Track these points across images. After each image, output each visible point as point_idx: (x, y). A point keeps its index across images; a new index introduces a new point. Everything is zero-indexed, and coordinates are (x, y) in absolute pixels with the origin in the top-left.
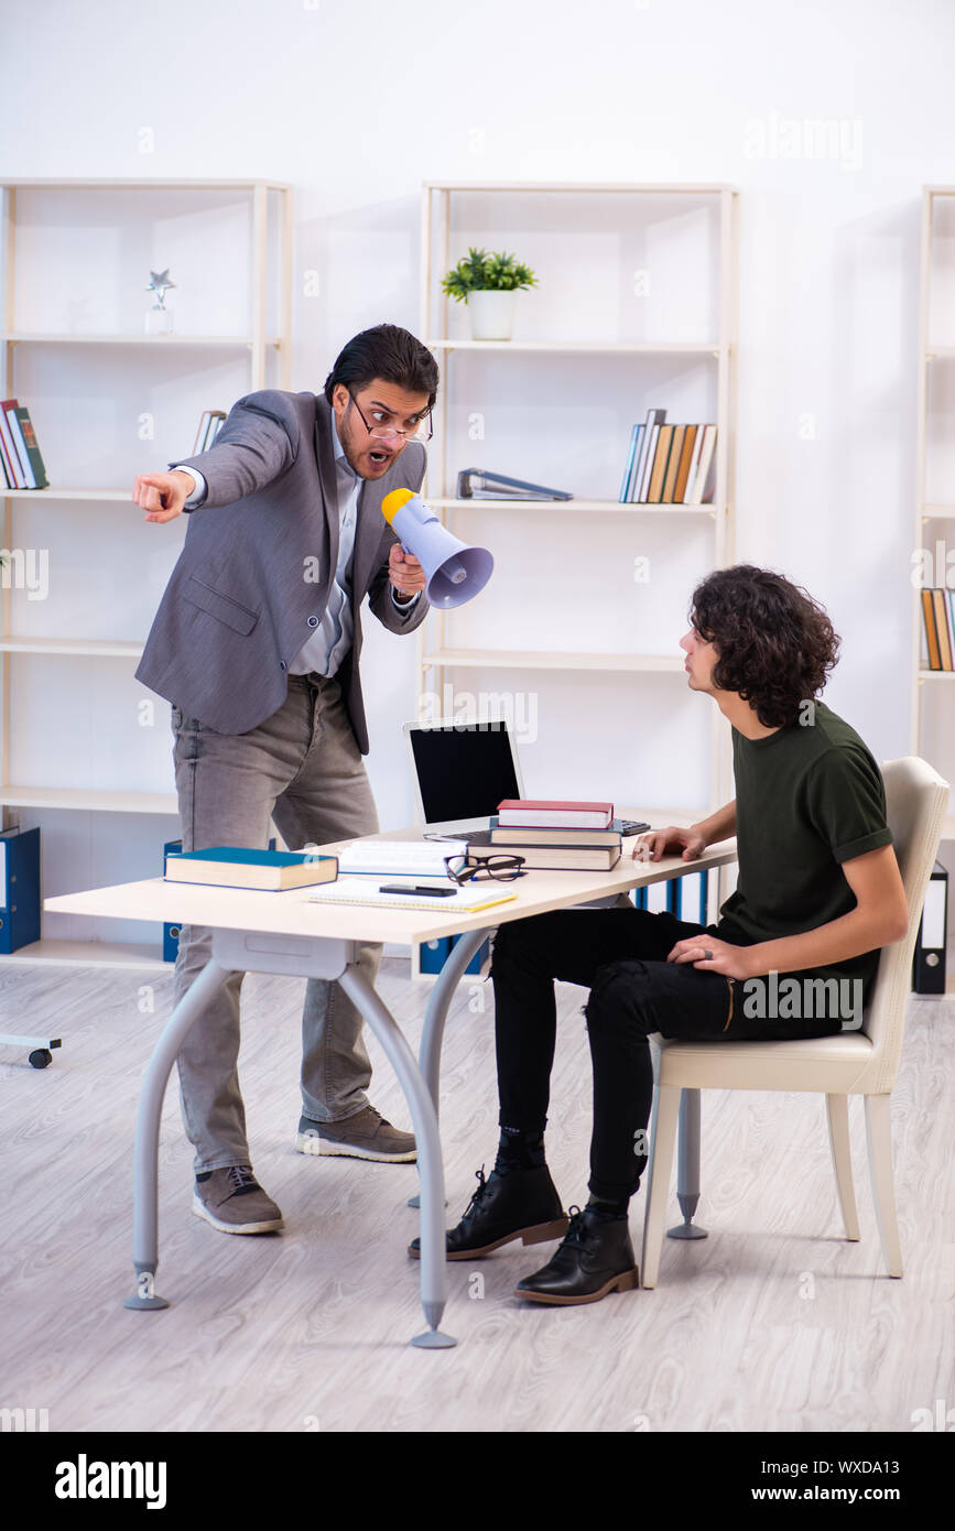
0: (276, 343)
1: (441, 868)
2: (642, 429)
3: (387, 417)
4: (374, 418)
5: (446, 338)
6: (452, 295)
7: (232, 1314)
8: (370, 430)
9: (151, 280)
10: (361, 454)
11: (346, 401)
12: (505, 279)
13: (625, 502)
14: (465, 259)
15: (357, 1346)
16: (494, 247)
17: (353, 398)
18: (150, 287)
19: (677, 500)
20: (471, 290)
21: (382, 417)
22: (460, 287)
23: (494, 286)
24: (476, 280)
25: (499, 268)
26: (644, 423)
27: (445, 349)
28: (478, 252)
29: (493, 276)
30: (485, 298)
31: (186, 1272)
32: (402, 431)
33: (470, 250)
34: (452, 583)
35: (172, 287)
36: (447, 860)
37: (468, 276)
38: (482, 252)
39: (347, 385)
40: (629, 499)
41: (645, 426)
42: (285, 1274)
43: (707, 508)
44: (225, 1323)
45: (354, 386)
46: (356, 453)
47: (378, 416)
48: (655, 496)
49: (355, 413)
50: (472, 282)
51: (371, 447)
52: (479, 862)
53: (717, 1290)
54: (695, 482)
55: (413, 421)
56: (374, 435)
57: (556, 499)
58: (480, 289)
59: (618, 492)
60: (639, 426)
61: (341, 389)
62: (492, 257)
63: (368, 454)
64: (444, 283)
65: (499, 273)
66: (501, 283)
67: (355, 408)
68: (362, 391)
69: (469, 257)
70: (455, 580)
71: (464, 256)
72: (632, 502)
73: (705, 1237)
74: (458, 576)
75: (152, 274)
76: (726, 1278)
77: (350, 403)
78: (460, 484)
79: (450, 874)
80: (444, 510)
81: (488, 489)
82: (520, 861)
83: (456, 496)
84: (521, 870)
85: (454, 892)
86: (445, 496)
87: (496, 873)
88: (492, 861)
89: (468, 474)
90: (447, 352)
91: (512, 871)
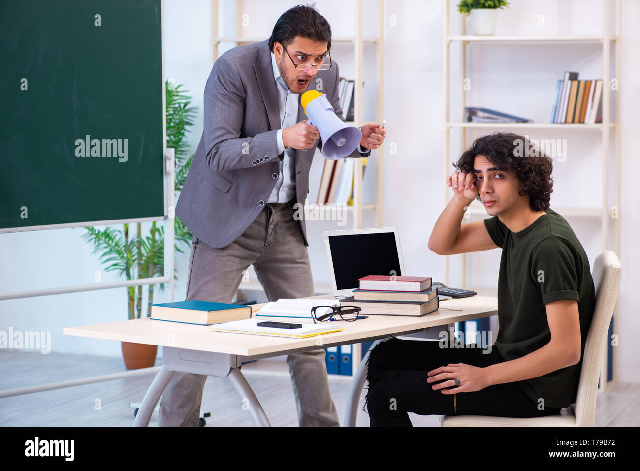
0: (375, 40)
1: (308, 313)
2: (562, 83)
3: (305, 57)
4: (298, 59)
5: (464, 34)
6: (463, 12)
8: (296, 66)
10: (293, 81)
11: (281, 51)
12: (489, 3)
13: (553, 122)
17: (285, 49)
19: (582, 121)
20: (471, 9)
21: (302, 58)
22: (466, 8)
23: (484, 7)
24: (474, 4)
26: (562, 79)
27: (463, 42)
29: (483, 2)
30: (479, 13)
32: (314, 65)
34: (337, 146)
36: (314, 309)
37: (470, 1)
39: (281, 42)
40: (556, 121)
41: (563, 81)
43: (598, 125)
45: (284, 42)
46: (290, 79)
47: (299, 57)
48: (570, 119)
49: (287, 57)
50: (472, 5)
51: (298, 77)
52: (334, 310)
54: (591, 112)
55: (320, 58)
56: (298, 69)
58: (477, 8)
59: (550, 116)
60: (560, 81)
61: (277, 45)
63: (297, 81)
64: (457, 6)
66: (487, 5)
67: (286, 55)
68: (290, 45)
70: (339, 144)
72: (557, 123)
74: (340, 142)
77: (283, 51)
78: (468, 115)
79: (310, 317)
80: (464, 129)
81: (484, 117)
82: (358, 309)
83: (466, 120)
84: (359, 316)
85: (300, 326)
86: (464, 121)
87: (345, 317)
88: (343, 309)
89: (473, 110)
90: (465, 43)
91: (353, 316)
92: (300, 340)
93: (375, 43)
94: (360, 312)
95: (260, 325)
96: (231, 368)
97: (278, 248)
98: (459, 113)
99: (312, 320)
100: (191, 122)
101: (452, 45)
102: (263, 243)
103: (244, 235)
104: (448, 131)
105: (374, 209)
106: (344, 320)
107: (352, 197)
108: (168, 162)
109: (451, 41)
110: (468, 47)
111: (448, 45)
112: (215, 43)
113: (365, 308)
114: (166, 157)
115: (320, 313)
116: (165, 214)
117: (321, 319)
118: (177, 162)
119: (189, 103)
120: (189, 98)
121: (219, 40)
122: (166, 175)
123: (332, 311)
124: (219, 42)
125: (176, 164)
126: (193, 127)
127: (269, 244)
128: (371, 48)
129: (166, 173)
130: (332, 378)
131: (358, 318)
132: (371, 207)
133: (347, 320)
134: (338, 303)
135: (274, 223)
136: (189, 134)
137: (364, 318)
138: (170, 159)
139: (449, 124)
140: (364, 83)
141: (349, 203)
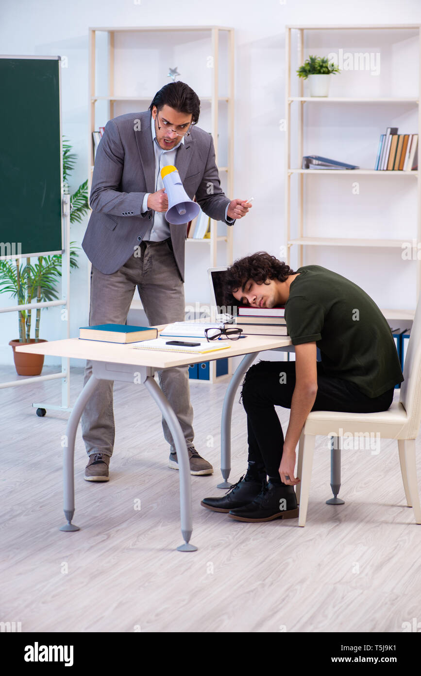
0: (227, 99)
1: (203, 333)
2: (385, 137)
5: (302, 96)
6: (302, 77)
7: (104, 535)
9: (169, 71)
11: (156, 114)
12: (324, 69)
13: (377, 170)
14: (307, 60)
15: (152, 550)
16: (319, 55)
18: (169, 75)
19: (401, 168)
20: (309, 74)
21: (167, 123)
22: (304, 73)
23: (320, 73)
24: (311, 70)
25: (321, 64)
26: (385, 133)
27: (302, 101)
28: (313, 57)
29: (319, 68)
30: (315, 78)
31: (97, 515)
32: (175, 130)
33: (310, 56)
35: (179, 75)
36: (206, 331)
37: (308, 68)
38: (315, 56)
40: (379, 169)
41: (386, 135)
42: (141, 517)
43: (415, 172)
44: (99, 538)
46: (159, 139)
47: (165, 123)
48: (391, 167)
50: (310, 71)
51: (164, 137)
53: (333, 528)
54: (408, 161)
55: (182, 127)
57: (347, 169)
58: (313, 74)
59: (374, 166)
60: (383, 136)
61: (155, 109)
62: (319, 59)
63: (163, 140)
64: (297, 71)
65: (322, 67)
66: (322, 71)
68: (160, 110)
69: (309, 59)
71: (307, 59)
72: (380, 170)
73: (343, 504)
75: (170, 69)
76: (340, 523)
78: (305, 163)
79: (204, 336)
80: (302, 174)
81: (318, 165)
82: (240, 331)
83: (304, 167)
84: (241, 335)
85: (199, 345)
86: (302, 169)
87: (230, 336)
88: (227, 331)
89: (309, 158)
90: (302, 103)
91: (237, 336)
92: (201, 355)
93: (227, 101)
94: (242, 333)
95: (168, 343)
96: (148, 377)
97: (155, 276)
98: (298, 161)
99: (206, 339)
100: (72, 167)
101: (292, 105)
102: (140, 272)
103: (126, 265)
104: (289, 176)
105: (226, 241)
106: (229, 339)
107: (209, 231)
108: (65, 206)
109: (292, 101)
110: (305, 105)
111: (290, 105)
112: (93, 101)
113: (246, 329)
114: (63, 202)
115: (211, 333)
116: (63, 248)
117: (212, 339)
118: (72, 206)
119: (69, 150)
120: (69, 147)
121: (96, 99)
122: (64, 217)
123: (220, 332)
124: (96, 100)
125: (71, 207)
126: (73, 170)
127: (146, 273)
128: (224, 105)
129: (63, 214)
130: (192, 382)
131: (240, 337)
132: (223, 239)
133: (231, 339)
134: (222, 326)
135: (149, 255)
136: (69, 176)
137: (244, 337)
138: (66, 204)
139: (290, 171)
140: (218, 135)
141: (206, 236)
